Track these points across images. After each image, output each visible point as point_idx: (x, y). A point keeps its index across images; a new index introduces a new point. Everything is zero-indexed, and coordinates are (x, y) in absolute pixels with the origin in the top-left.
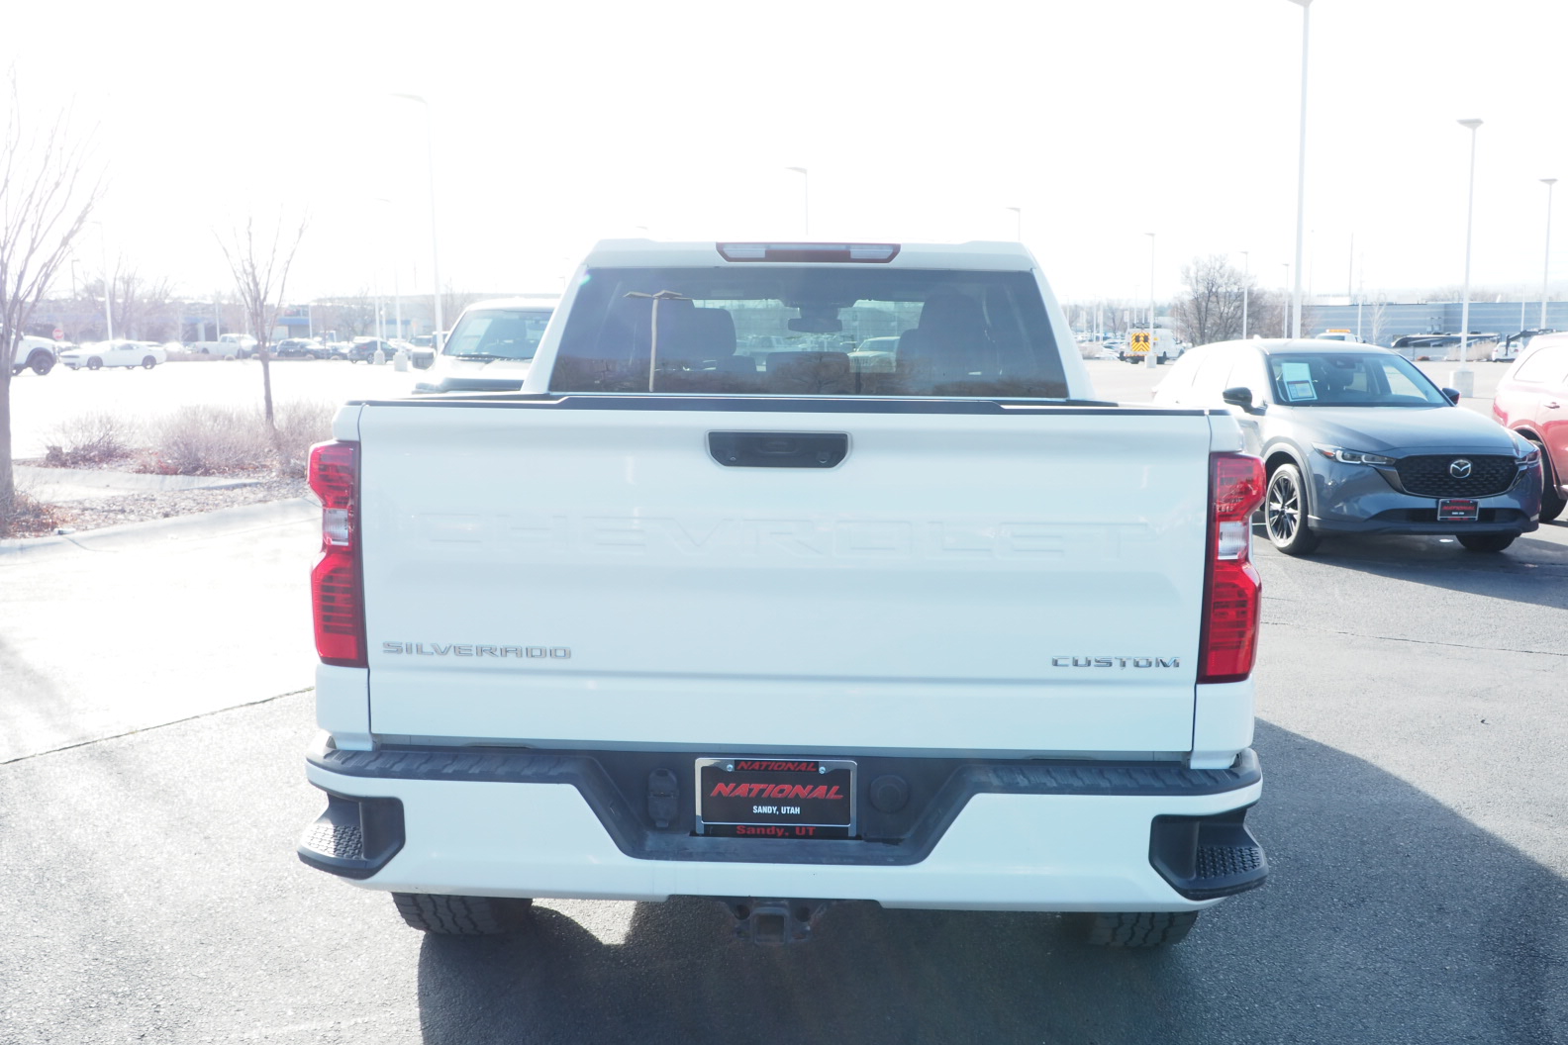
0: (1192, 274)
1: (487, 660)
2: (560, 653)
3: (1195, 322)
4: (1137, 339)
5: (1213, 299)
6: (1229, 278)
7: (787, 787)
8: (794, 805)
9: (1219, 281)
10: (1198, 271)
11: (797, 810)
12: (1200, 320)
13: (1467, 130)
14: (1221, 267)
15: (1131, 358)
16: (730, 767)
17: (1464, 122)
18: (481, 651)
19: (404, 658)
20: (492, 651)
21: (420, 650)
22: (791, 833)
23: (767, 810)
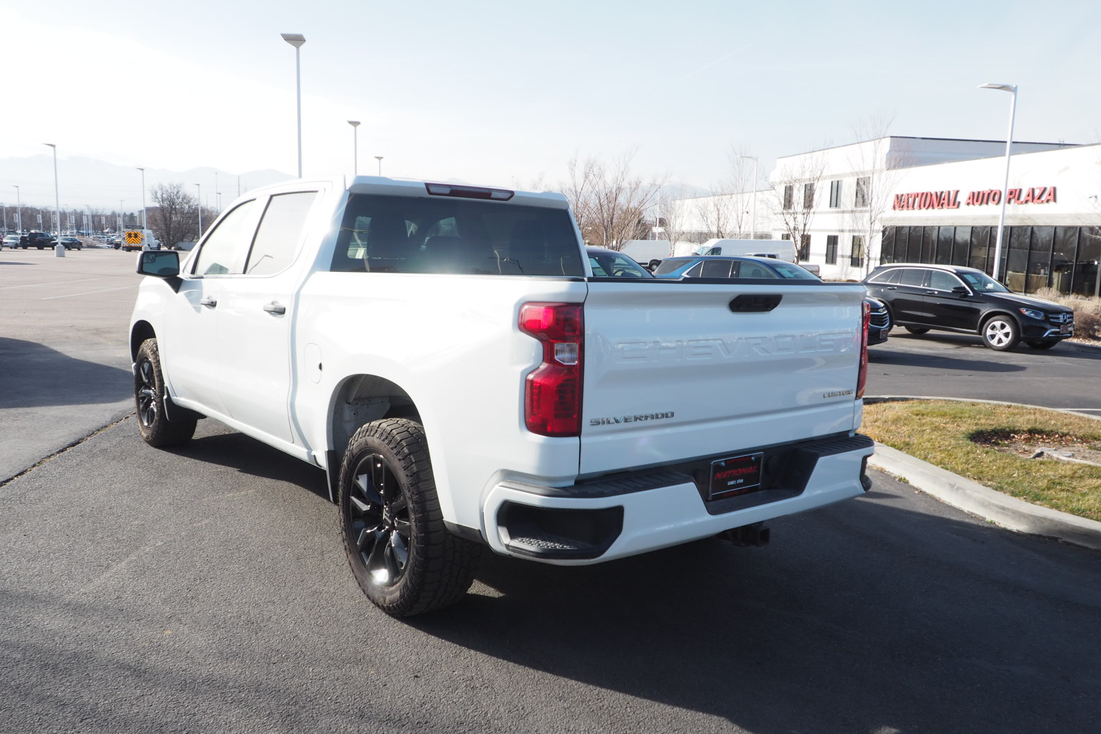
0: (159, 196)
1: (639, 423)
2: (669, 415)
3: (163, 226)
4: (130, 235)
5: (174, 212)
6: (183, 199)
7: (739, 470)
8: (741, 479)
9: (178, 201)
10: (163, 194)
11: (742, 481)
12: (166, 225)
13: (352, 127)
14: (177, 193)
15: (126, 247)
16: (723, 464)
17: (350, 122)
18: (636, 419)
19: (600, 427)
20: (652, 417)
21: (609, 422)
22: (741, 493)
23: (732, 483)
